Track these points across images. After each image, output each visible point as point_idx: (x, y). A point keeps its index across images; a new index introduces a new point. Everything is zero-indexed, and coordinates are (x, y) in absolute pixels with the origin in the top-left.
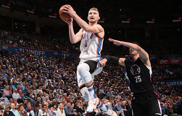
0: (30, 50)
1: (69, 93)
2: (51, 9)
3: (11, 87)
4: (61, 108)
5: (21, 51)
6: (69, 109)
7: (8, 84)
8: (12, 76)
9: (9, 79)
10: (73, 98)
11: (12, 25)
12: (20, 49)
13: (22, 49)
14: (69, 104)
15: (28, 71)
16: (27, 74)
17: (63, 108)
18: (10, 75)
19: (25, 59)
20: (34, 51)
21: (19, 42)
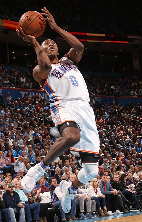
0: (37, 94)
1: (102, 159)
2: (67, 26)
3: (10, 152)
4: (95, 186)
5: (23, 96)
6: (104, 185)
7: (5, 149)
8: (11, 136)
9: (6, 142)
10: (110, 168)
11: (8, 54)
12: (21, 92)
13: (25, 93)
14: (104, 178)
15: (35, 127)
16: (34, 132)
17: (97, 185)
18: (7, 135)
19: (30, 108)
20: (43, 94)
21: (20, 80)
